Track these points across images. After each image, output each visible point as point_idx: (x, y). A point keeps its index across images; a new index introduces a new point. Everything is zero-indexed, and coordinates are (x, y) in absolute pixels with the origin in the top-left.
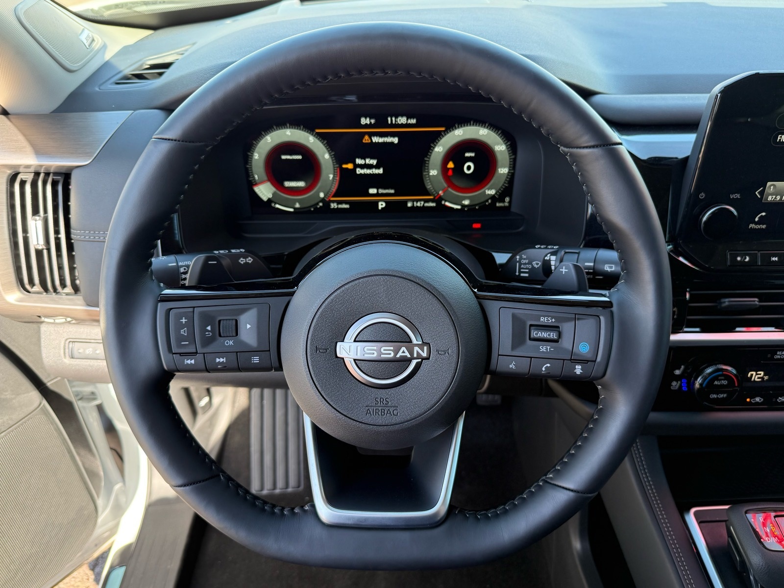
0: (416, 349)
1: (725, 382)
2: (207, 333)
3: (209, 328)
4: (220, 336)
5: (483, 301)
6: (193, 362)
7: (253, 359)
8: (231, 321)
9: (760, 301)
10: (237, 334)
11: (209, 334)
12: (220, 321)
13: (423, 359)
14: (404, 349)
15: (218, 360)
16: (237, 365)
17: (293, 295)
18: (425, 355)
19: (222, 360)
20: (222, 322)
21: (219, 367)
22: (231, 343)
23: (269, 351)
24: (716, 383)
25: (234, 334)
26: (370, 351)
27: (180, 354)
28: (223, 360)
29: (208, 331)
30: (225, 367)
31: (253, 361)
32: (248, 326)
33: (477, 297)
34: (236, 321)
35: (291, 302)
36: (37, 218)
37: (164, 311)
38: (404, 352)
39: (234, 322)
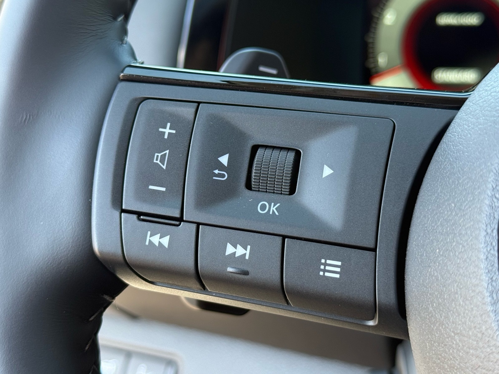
2: (217, 172)
3: (224, 160)
4: (249, 186)
6: (165, 241)
7: (326, 264)
8: (283, 153)
10: (292, 191)
11: (223, 176)
12: (255, 149)
15: (230, 249)
16: (279, 280)
17: (458, 108)
19: (240, 251)
20: (260, 152)
21: (230, 269)
22: (273, 208)
23: (374, 250)
25: (286, 189)
27: (139, 214)
28: (244, 252)
29: (220, 166)
30: (246, 273)
31: (325, 271)
32: (327, 171)
34: (298, 154)
35: (452, 124)
37: (127, 102)
39: (291, 156)
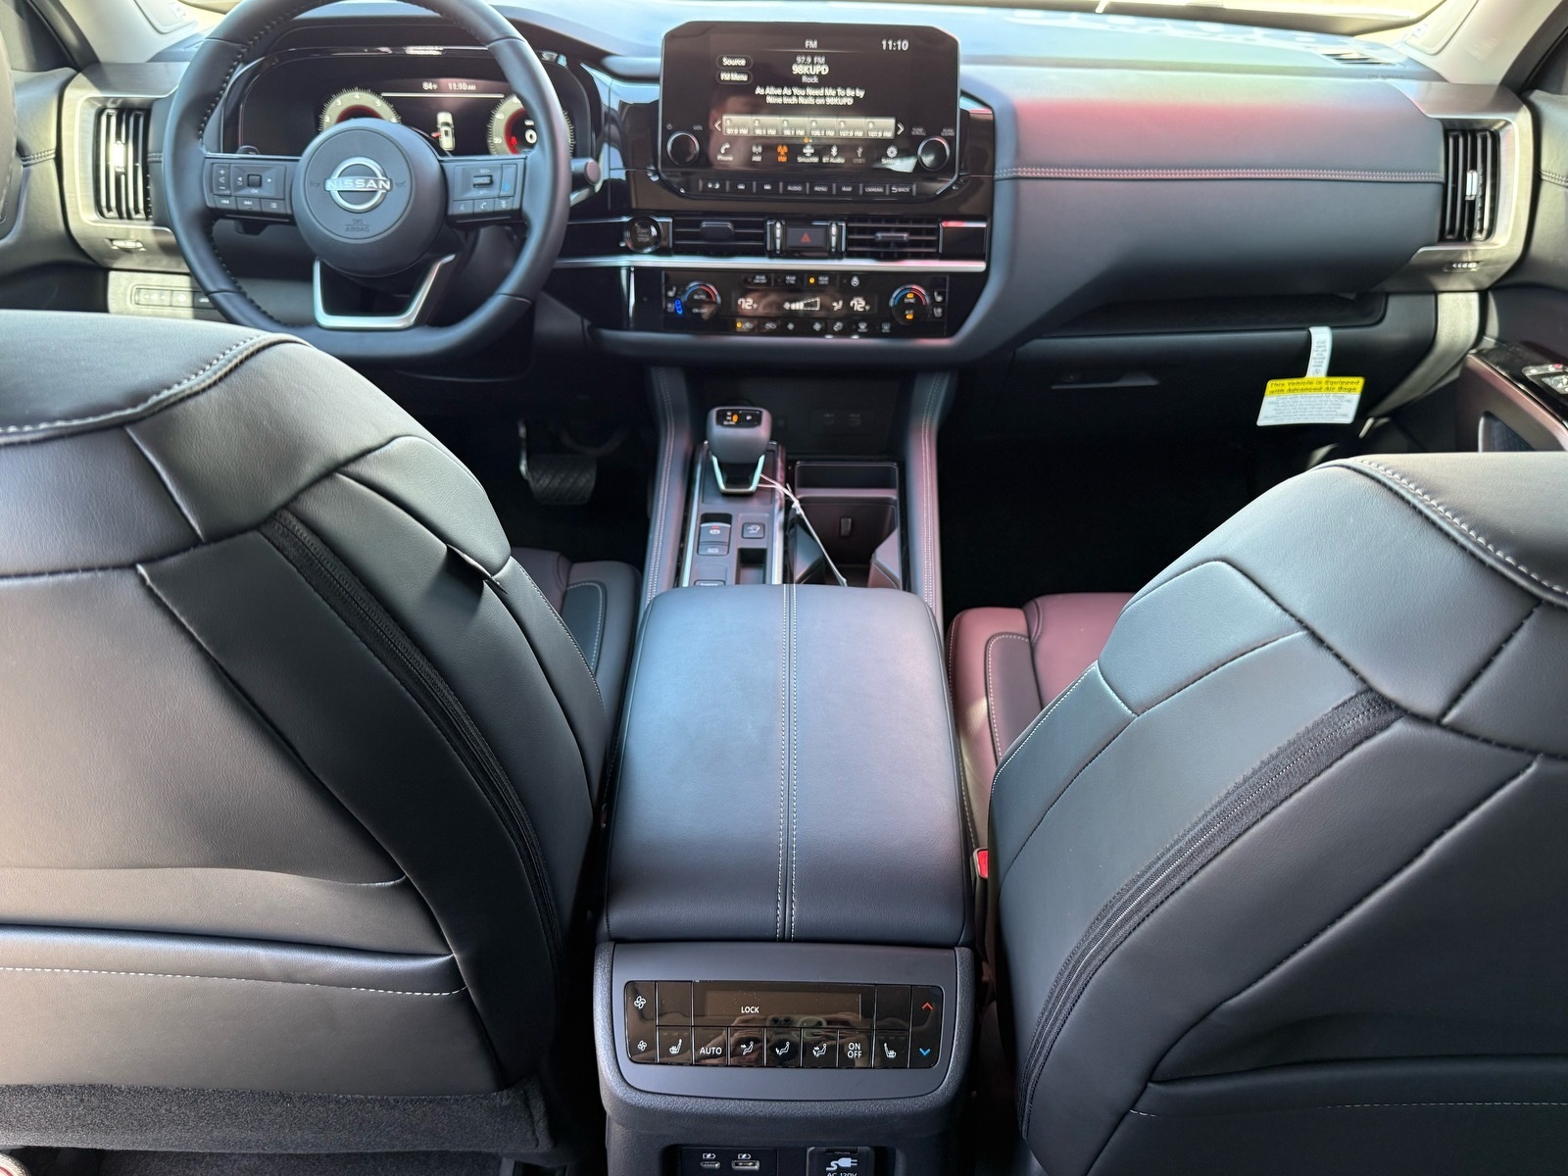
0: (381, 183)
1: (703, 297)
5: (443, 164)
9: (735, 227)
12: (248, 175)
13: (388, 191)
14: (372, 181)
18: (388, 187)
23: (284, 200)
24: (696, 297)
26: (349, 184)
32: (269, 180)
33: (440, 161)
36: (119, 142)
38: (371, 185)
